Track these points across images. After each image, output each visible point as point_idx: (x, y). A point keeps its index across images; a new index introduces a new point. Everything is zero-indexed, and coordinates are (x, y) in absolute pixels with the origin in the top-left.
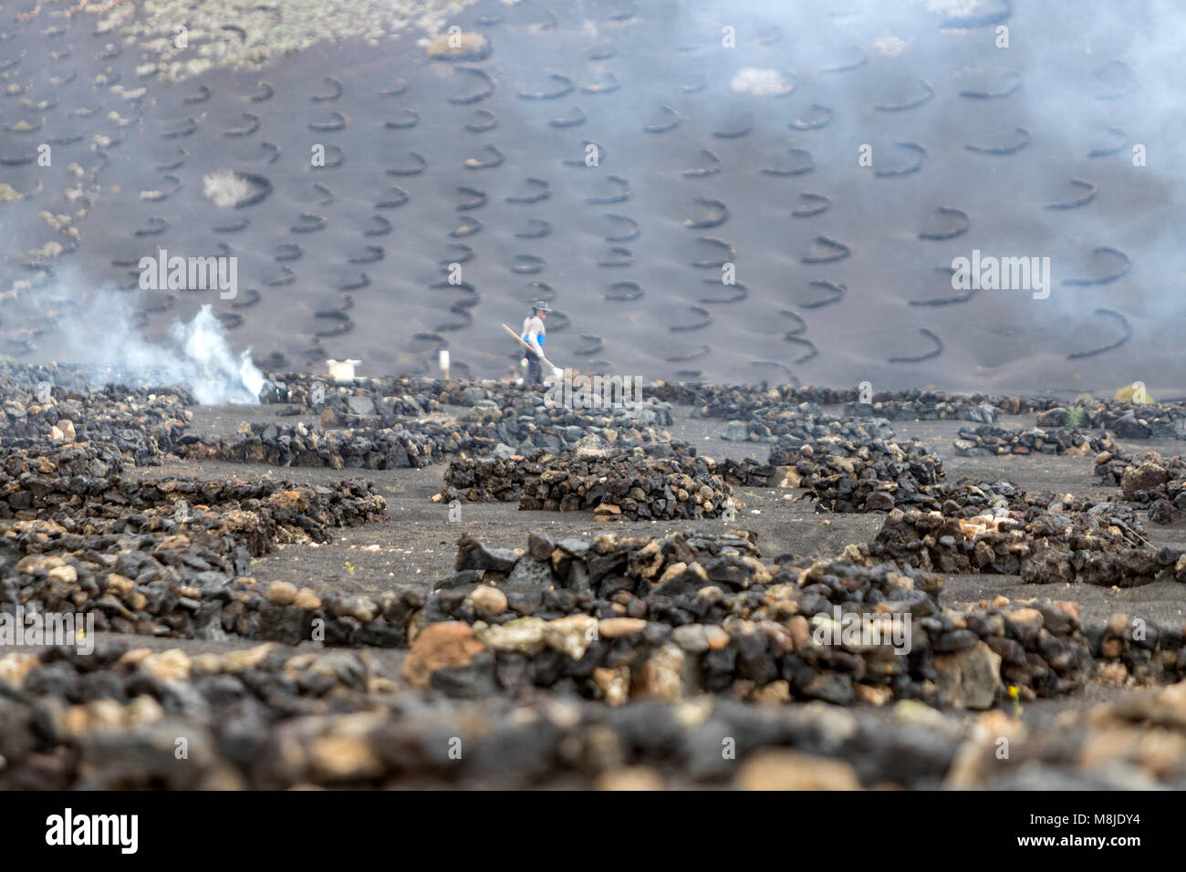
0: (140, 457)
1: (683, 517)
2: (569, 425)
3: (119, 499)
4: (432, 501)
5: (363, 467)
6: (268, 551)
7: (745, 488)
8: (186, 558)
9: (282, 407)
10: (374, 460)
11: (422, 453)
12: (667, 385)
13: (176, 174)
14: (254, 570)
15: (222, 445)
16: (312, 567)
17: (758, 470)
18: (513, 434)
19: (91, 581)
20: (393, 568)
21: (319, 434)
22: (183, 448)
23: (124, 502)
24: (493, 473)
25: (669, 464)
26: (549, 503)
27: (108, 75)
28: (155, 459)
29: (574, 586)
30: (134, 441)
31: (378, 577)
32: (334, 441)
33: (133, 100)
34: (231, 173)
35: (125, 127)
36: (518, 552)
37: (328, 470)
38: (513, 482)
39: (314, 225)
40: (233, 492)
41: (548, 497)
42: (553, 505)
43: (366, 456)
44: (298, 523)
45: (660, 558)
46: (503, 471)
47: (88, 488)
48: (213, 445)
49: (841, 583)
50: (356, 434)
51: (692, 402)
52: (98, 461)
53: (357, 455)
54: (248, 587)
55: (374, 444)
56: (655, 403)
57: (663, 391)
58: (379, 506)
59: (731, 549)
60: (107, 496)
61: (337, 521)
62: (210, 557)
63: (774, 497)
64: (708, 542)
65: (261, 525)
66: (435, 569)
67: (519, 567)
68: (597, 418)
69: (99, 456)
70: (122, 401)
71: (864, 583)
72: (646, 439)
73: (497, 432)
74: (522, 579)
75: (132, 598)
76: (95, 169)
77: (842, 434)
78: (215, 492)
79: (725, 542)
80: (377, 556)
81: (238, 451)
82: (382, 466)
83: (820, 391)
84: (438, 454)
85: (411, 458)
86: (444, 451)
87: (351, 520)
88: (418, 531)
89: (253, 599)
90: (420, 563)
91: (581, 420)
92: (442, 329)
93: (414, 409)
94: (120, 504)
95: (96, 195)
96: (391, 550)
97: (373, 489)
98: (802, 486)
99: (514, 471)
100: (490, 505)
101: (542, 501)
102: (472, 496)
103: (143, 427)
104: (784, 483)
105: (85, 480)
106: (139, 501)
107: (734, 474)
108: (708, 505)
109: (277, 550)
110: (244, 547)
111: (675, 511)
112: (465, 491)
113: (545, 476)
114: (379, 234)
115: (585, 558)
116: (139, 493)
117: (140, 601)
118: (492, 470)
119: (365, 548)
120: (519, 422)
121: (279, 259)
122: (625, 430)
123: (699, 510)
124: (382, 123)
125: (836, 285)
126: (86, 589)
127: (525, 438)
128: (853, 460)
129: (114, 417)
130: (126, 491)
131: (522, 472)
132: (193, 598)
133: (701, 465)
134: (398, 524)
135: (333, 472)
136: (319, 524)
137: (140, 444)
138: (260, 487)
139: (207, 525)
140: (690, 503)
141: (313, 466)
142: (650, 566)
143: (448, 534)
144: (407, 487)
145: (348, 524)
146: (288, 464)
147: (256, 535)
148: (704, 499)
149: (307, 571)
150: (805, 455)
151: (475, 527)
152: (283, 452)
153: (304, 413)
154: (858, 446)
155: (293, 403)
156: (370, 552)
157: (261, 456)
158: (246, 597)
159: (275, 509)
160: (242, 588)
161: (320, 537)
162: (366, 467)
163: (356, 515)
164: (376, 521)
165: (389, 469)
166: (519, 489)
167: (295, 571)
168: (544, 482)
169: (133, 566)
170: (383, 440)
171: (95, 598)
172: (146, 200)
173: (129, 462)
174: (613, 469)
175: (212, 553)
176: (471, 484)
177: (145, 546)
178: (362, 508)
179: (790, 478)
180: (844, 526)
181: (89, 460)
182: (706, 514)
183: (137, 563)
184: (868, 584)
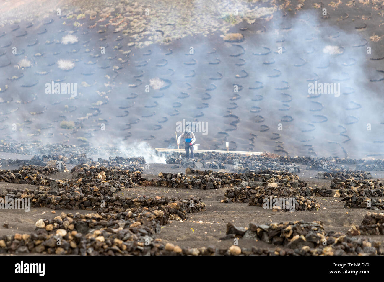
0: (126, 185)
1: (301, 210)
2: (266, 174)
3: (119, 204)
4: (221, 202)
5: (199, 188)
6: (167, 223)
7: (322, 197)
8: (140, 230)
9: (173, 165)
10: (202, 186)
11: (218, 184)
12: (299, 157)
13: (140, 79)
14: (162, 231)
15: (153, 181)
16: (181, 229)
17: (327, 191)
18: (248, 176)
19: (109, 241)
20: (206, 230)
21: (185, 177)
22: (141, 182)
23: (121, 205)
24: (240, 193)
25: (298, 189)
26: (258, 204)
27: (118, 46)
28: (131, 186)
29: (264, 240)
30: (125, 180)
31: (201, 234)
32: (189, 180)
33: (126, 54)
34: (158, 79)
35: (124, 63)
36: (246, 229)
37: (187, 190)
38: (247, 196)
39: (186, 96)
40: (156, 202)
41: (258, 202)
42: (260, 204)
43: (200, 185)
44: (176, 213)
45: (291, 232)
46: (243, 193)
47: (109, 200)
48: (150, 181)
49: (348, 245)
50: (197, 177)
51: (307, 164)
52: (113, 187)
53: (197, 185)
54: (159, 242)
55: (202, 181)
56: (294, 165)
57: (297, 159)
58: (203, 206)
59: (315, 227)
60: (115, 203)
61: (189, 211)
62: (148, 229)
63: (332, 200)
64: (307, 225)
65: (164, 215)
66: (220, 230)
67: (246, 233)
68: (275, 171)
69: (113, 185)
70: (121, 163)
71: (355, 245)
72: (291, 178)
73: (243, 176)
74: (247, 237)
75: (122, 246)
76: (114, 77)
77: (355, 177)
78: (150, 202)
79: (313, 225)
80: (202, 225)
81: (158, 183)
82: (205, 188)
83: (349, 160)
84: (223, 184)
85: (214, 186)
86: (225, 183)
87: (194, 211)
88: (215, 215)
89: (161, 246)
90: (215, 228)
91: (270, 172)
92: (227, 130)
93: (216, 166)
94: (120, 205)
95: (114, 85)
96: (206, 223)
97: (201, 200)
98: (341, 197)
99: (247, 192)
100: (240, 204)
101: (256, 203)
102: (234, 200)
103: (127, 174)
104: (335, 196)
105: (108, 197)
106: (126, 205)
107: (319, 193)
108: (309, 206)
109: (169, 223)
110: (159, 224)
111: (299, 208)
112: (231, 199)
113: (257, 195)
114: (206, 99)
115: (268, 231)
116: (125, 202)
117: (125, 247)
118: (240, 192)
119: (198, 222)
120: (250, 172)
121: (174, 107)
122: (284, 175)
123: (306, 208)
124: (208, 63)
125: (356, 117)
126: (107, 244)
127: (252, 178)
128: (357, 188)
129: (118, 170)
130: (122, 201)
131: (250, 193)
132: (141, 246)
133: (308, 190)
134: (209, 212)
135: (189, 190)
136: (183, 213)
137: (127, 181)
138: (165, 200)
139: (147, 217)
140: (303, 206)
141: (182, 188)
142: (288, 234)
143: (225, 216)
144: (213, 196)
145: (193, 212)
146: (175, 187)
147: (163, 218)
148: (308, 204)
149: (179, 231)
150: (342, 185)
151: (234, 213)
152: (173, 184)
153: (180, 167)
154: (360, 183)
155: (177, 164)
156: (200, 223)
157: (166, 185)
158: (158, 245)
159: (169, 209)
160: (157, 242)
161: (184, 218)
162: (200, 188)
163: (196, 209)
164: (202, 211)
165: (207, 189)
166: (249, 199)
167: (175, 231)
168: (257, 197)
169: (122, 234)
170: (205, 180)
171: (110, 246)
172: (130, 87)
173: (123, 187)
174: (279, 192)
175: (148, 228)
176: (233, 197)
177: (127, 225)
178: (197, 207)
179: (337, 194)
180: (353, 214)
181: (110, 187)
182: (308, 209)
183: (124, 233)
184: (357, 245)
